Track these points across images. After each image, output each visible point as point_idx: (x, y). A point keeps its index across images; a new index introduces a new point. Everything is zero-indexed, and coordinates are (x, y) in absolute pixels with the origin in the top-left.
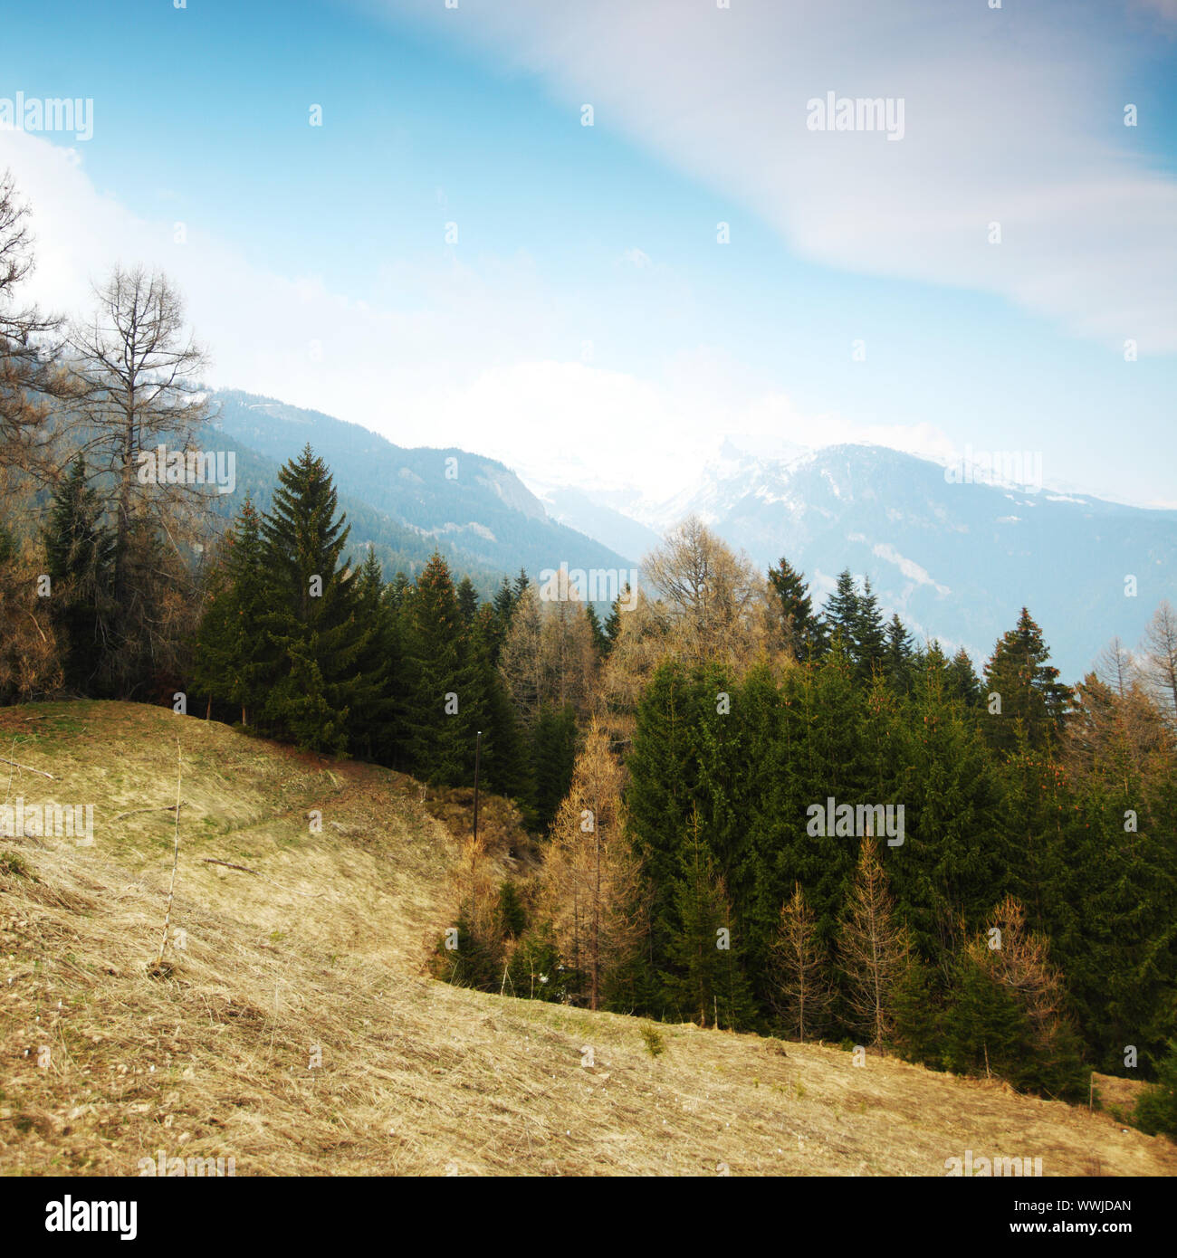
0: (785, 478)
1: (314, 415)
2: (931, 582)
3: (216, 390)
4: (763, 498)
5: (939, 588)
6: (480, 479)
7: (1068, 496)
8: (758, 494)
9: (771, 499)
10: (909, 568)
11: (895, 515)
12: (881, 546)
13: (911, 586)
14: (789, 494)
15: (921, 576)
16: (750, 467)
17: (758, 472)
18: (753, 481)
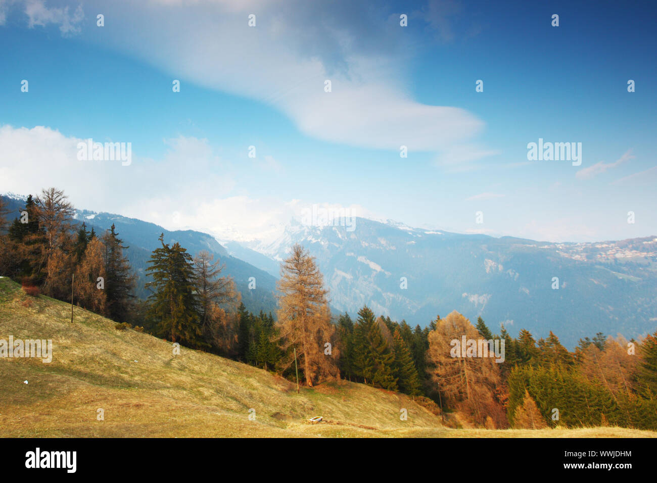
0: (319, 232)
1: (135, 220)
2: (383, 270)
3: (98, 213)
5: (386, 273)
6: (201, 241)
7: (433, 231)
9: (314, 241)
10: (373, 265)
11: (365, 244)
12: (360, 257)
13: (375, 273)
14: (321, 238)
15: (378, 268)
16: (303, 229)
17: (307, 230)
18: (306, 234)
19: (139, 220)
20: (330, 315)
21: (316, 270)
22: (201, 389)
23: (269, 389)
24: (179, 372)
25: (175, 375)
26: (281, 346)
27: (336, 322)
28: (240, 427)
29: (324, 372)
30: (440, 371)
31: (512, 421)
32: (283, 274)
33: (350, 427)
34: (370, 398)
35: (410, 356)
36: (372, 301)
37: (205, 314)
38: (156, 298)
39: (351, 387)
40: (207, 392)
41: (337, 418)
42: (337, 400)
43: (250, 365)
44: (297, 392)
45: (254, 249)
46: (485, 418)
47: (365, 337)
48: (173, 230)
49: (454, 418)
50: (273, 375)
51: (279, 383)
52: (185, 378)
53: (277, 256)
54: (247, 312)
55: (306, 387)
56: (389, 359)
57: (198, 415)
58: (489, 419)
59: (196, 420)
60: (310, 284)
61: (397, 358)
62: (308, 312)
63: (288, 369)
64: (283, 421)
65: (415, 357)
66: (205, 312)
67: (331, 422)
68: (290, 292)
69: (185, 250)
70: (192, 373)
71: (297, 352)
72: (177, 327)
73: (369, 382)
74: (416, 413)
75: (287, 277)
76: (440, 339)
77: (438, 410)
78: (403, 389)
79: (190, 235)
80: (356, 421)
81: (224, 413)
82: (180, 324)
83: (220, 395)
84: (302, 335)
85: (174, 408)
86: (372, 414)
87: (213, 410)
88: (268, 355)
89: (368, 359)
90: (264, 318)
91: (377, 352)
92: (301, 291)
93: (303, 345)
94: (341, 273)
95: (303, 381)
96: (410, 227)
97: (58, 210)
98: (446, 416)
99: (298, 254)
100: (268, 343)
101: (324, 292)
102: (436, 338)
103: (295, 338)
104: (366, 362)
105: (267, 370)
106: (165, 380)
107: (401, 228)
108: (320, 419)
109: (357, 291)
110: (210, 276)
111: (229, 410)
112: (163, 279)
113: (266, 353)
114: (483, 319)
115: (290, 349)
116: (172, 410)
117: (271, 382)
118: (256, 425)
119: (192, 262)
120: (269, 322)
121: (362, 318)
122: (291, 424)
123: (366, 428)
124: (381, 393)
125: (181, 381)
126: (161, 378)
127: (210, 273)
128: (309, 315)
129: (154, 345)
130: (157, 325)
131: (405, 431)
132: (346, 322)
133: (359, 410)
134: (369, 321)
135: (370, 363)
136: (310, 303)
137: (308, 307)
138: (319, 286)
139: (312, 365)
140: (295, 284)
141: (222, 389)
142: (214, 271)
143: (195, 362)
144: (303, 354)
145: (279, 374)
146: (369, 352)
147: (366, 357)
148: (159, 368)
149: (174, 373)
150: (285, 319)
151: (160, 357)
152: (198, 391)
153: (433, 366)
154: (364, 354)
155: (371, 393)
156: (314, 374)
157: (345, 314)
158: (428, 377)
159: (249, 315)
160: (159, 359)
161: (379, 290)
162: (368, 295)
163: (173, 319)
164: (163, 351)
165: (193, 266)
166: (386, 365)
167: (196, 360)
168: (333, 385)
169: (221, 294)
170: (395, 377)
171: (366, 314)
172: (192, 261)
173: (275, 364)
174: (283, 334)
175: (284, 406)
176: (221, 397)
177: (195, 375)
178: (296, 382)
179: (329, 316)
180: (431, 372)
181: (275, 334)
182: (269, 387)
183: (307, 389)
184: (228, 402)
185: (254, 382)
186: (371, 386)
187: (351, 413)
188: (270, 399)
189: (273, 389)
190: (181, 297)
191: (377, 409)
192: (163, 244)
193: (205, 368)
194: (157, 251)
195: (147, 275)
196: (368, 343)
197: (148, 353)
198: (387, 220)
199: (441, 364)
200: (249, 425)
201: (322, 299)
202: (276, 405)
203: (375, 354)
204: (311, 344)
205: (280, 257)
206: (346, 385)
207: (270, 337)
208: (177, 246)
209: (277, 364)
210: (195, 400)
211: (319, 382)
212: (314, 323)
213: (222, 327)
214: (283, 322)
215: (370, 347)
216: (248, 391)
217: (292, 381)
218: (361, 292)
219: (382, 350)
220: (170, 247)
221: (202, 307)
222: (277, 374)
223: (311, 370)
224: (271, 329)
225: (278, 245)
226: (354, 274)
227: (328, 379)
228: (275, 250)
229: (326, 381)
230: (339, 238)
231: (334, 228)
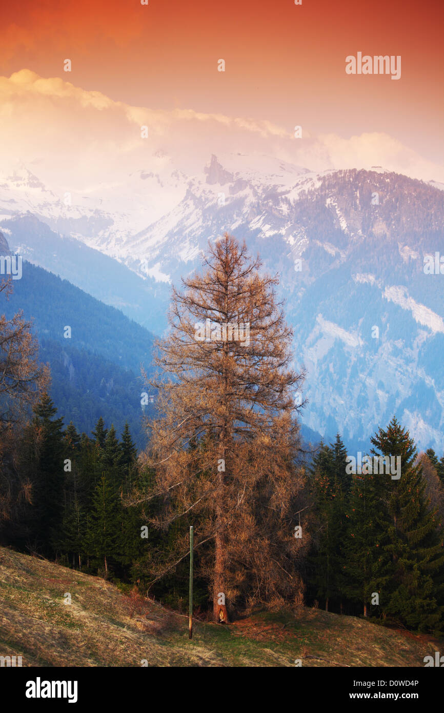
0: (284, 208)
4: (259, 231)
8: (254, 226)
9: (268, 232)
10: (422, 314)
12: (392, 289)
13: (425, 335)
14: (288, 225)
15: (435, 323)
16: (241, 194)
17: (252, 199)
18: (246, 210)
20: (298, 441)
21: (274, 317)
23: (113, 627)
26: (152, 517)
27: (309, 460)
29: (263, 589)
32: (177, 321)
39: (327, 625)
42: (290, 654)
44: (186, 635)
45: (91, 243)
47: (381, 503)
50: (125, 592)
51: (140, 613)
53: (157, 266)
54: (59, 423)
55: (210, 624)
60: (252, 353)
62: (237, 431)
63: (166, 578)
68: (194, 373)
71: (195, 535)
75: (190, 330)
84: (214, 491)
88: (113, 541)
89: (381, 559)
90: (107, 440)
91: (406, 541)
92: (224, 373)
93: (215, 517)
95: (205, 606)
99: (227, 267)
100: (117, 509)
101: (290, 380)
103: (193, 500)
104: (375, 566)
105: (109, 580)
109: (370, 382)
113: (111, 535)
115: (180, 527)
117: (119, 608)
121: (381, 452)
128: (238, 438)
132: (332, 464)
135: (387, 567)
136: (246, 406)
137: (241, 417)
138: (275, 360)
139: (232, 569)
140: (210, 352)
144: (212, 543)
145: (141, 591)
146: (385, 542)
147: (376, 554)
150: (170, 448)
154: (372, 544)
155: (376, 640)
156: (237, 593)
157: (335, 441)
159: (65, 428)
161: (429, 381)
162: (398, 394)
166: (423, 572)
168: (281, 619)
170: (440, 603)
173: (131, 565)
174: (163, 487)
178: (185, 611)
179: (294, 444)
181: (140, 487)
182: (113, 621)
183: (212, 629)
185: (72, 607)
186: (378, 623)
188: (114, 650)
189: (123, 626)
196: (387, 518)
201: (280, 398)
203: (401, 546)
204: (237, 516)
205: (164, 270)
206: (317, 620)
207: (125, 492)
209: (137, 565)
211: (248, 611)
212: (251, 460)
214: (164, 455)
215: (391, 528)
216: (56, 630)
217: (175, 608)
218: (381, 386)
219: (420, 537)
222: (135, 588)
223: (230, 583)
224: (127, 473)
225: (159, 236)
226: (366, 333)
227: (270, 605)
228: (153, 249)
229: (265, 609)
230: (340, 229)
231: (328, 201)
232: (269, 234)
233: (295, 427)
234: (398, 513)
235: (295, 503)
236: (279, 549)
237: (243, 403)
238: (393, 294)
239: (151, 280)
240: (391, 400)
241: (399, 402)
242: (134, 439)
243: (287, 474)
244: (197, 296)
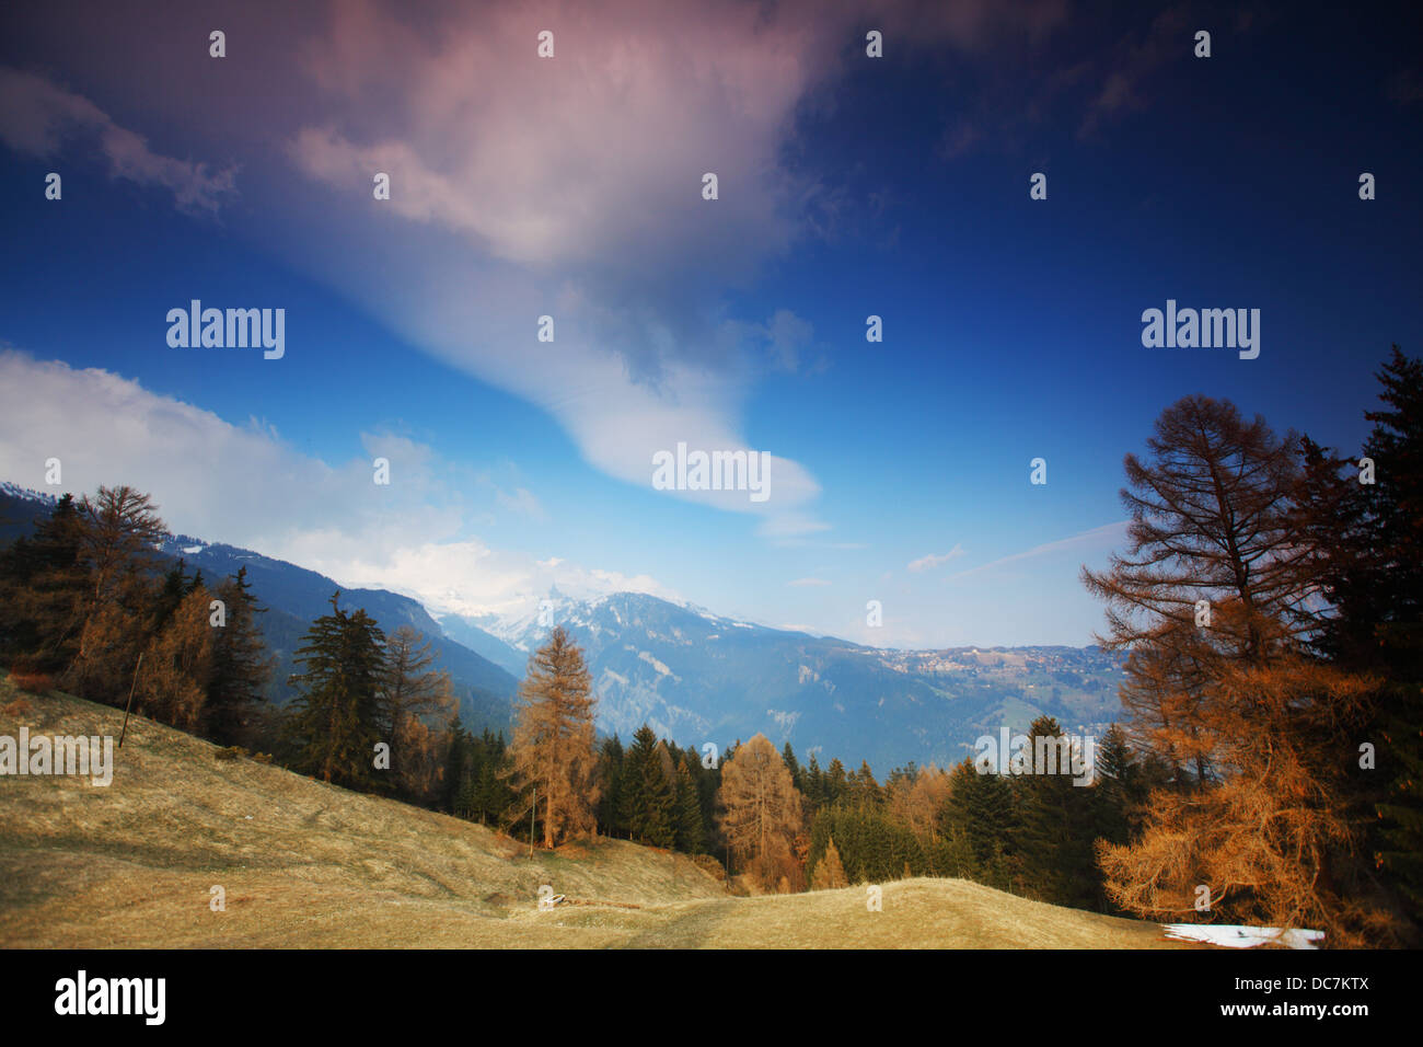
0: (589, 612)
2: (671, 674)
3: (210, 544)
4: (575, 624)
5: (675, 678)
6: (400, 610)
7: (744, 623)
8: (573, 621)
9: (580, 624)
10: (660, 666)
11: (652, 634)
12: (643, 653)
13: (660, 677)
14: (591, 621)
15: (666, 671)
16: (567, 604)
17: (572, 607)
18: (569, 613)
19: (291, 565)
20: (594, 737)
21: (583, 669)
22: (368, 862)
23: (485, 856)
24: (332, 834)
25: (324, 839)
26: (512, 785)
27: (600, 747)
28: (434, 922)
29: (574, 825)
30: (732, 817)
31: (810, 880)
32: (531, 672)
33: (606, 908)
34: (635, 862)
35: (696, 797)
36: (652, 719)
37: (393, 731)
38: (305, 703)
39: (610, 846)
40: (378, 867)
41: (586, 895)
42: (588, 866)
43: (458, 817)
44: (529, 858)
45: (487, 630)
46: (778, 879)
47: (638, 771)
48: (353, 588)
49: (741, 882)
50: (494, 832)
51: (502, 846)
52: (341, 845)
53: (522, 642)
54: (463, 731)
55: (543, 850)
56: (669, 801)
57: (360, 909)
58: (784, 880)
59: (355, 918)
60: (570, 689)
61: (679, 801)
62: (562, 732)
63: (518, 822)
64: (504, 907)
65: (701, 800)
66: (393, 728)
67: (576, 902)
68: (539, 700)
69: (375, 622)
70: (356, 834)
71: (536, 794)
72: (337, 754)
73: (637, 838)
74: (695, 880)
75: (538, 677)
76: (737, 772)
77: (723, 872)
78: (681, 846)
79: (383, 599)
80: (612, 898)
81: (408, 901)
82: (345, 749)
83: (402, 870)
84: (547, 767)
85: (314, 900)
86: (636, 885)
87: (388, 898)
88: (489, 801)
89: (639, 804)
90: (489, 740)
91: (653, 792)
92: (556, 700)
93: (548, 783)
94: (613, 675)
95: (540, 838)
96: (715, 616)
97: (127, 530)
98: (732, 880)
99: (559, 643)
100: (493, 781)
101: (591, 703)
102: (731, 772)
103: (536, 773)
104: (636, 809)
105: (485, 825)
106: (302, 851)
107: (704, 616)
108: (560, 899)
109: (632, 703)
110: (412, 669)
111: (414, 895)
112: (326, 670)
113: (488, 797)
114: (792, 746)
115: (528, 790)
116: (312, 903)
117: (490, 843)
118: (460, 917)
119: (384, 644)
120: (495, 749)
121: (638, 741)
122: (516, 910)
123: (625, 906)
124: (651, 853)
125: (332, 850)
126: (296, 847)
127: (412, 664)
129: (289, 788)
130: (299, 751)
131: (684, 906)
132: (613, 748)
133: (619, 880)
134: (648, 748)
135: (642, 809)
136: (567, 718)
137: (564, 724)
138: (583, 692)
139: (557, 815)
140: (548, 688)
141: (406, 861)
142: (419, 660)
143: (363, 816)
144: (546, 798)
145: (504, 831)
146: (642, 793)
147: (636, 801)
148: (293, 828)
149: (322, 836)
150: (524, 743)
151: (298, 808)
152: (363, 866)
153: (724, 810)
154: (634, 795)
155: (639, 854)
156: (559, 829)
157: (614, 737)
158: (715, 826)
159: (465, 734)
160: (295, 812)
161: (663, 702)
162: (647, 709)
163: (332, 741)
164: (304, 797)
165: (385, 651)
166: (662, 811)
167: (364, 813)
168: (584, 844)
169: (427, 700)
170: (672, 829)
171: (645, 736)
172: (384, 641)
173: (498, 815)
174: (519, 766)
175: (507, 882)
176: (403, 874)
177: (360, 838)
178: (529, 842)
179: (592, 738)
180: (720, 820)
181: (507, 767)
182: (485, 852)
183: (544, 853)
184: (414, 882)
185: (461, 845)
186: (638, 844)
187: (606, 887)
188: (484, 872)
189: (491, 855)
190: (354, 703)
191: (644, 876)
192: (336, 610)
193: (379, 826)
194: (323, 621)
195: (295, 662)
196: (642, 779)
197: (276, 801)
198: (688, 604)
199: (733, 806)
200: (449, 917)
201: (585, 713)
202: (493, 882)
203: (650, 795)
205: (525, 644)
206: (604, 843)
207: (498, 770)
208: (361, 614)
209: (502, 815)
210: (356, 881)
211: (565, 840)
212: (569, 748)
213: (418, 754)
214: (521, 748)
215: (645, 785)
216: (450, 861)
217: (523, 841)
218: (638, 705)
219: (660, 789)
220: (348, 616)
221: (389, 721)
222: (500, 830)
223: (554, 822)
224: (499, 759)
225: (524, 626)
226: (631, 677)
227: (578, 835)
228: (519, 634)
229: (574, 839)
230: (617, 623)
231: (611, 608)
232: (581, 625)
233: (593, 729)
234: (648, 777)
235: (592, 773)
236: (583, 801)
237: (565, 716)
238: (644, 655)
239: (518, 649)
240: (643, 713)
241: (647, 713)
242: (505, 738)
243: (588, 756)
244: (542, 658)
